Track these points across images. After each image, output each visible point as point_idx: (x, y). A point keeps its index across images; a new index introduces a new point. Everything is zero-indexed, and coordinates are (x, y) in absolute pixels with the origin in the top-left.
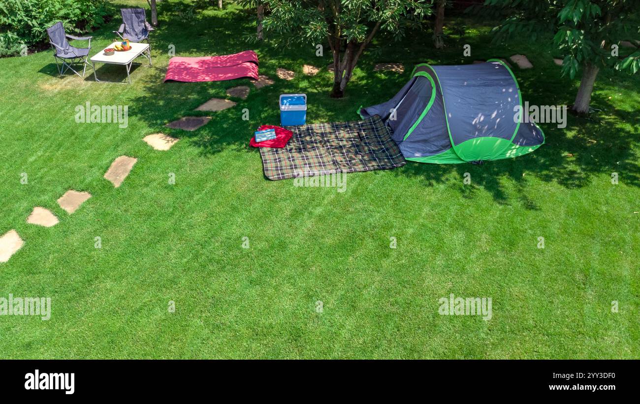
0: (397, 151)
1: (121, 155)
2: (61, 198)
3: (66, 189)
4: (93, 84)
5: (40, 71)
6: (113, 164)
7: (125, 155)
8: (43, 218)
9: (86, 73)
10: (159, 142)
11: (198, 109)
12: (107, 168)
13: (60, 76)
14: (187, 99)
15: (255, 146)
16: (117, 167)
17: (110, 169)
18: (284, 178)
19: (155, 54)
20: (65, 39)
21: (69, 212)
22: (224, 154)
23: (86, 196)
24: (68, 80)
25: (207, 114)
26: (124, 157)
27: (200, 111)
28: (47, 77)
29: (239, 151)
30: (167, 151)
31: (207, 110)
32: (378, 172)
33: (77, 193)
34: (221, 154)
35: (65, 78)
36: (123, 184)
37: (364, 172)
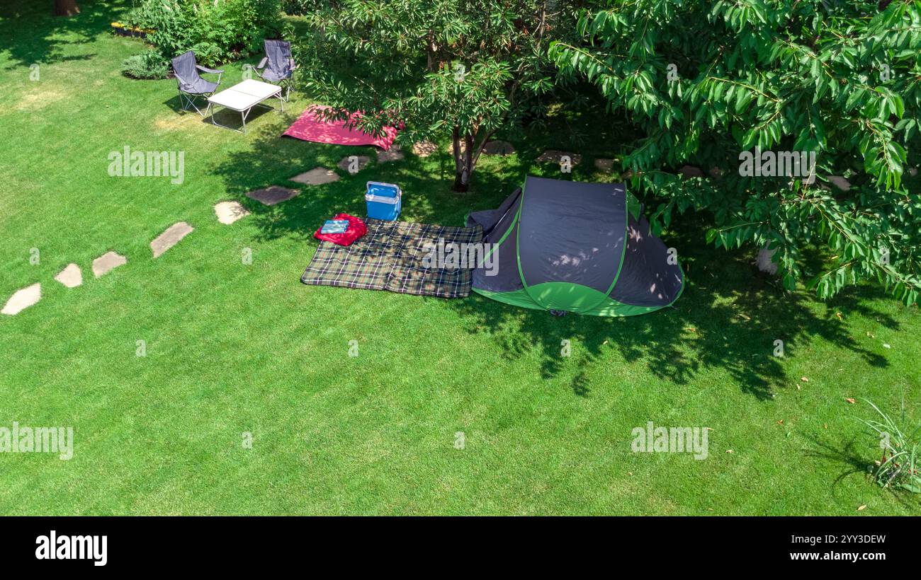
0: (468, 278)
1: (180, 221)
2: (99, 259)
3: (108, 250)
4: (208, 127)
5: (165, 103)
6: (169, 230)
7: (185, 221)
8: (71, 277)
9: (207, 113)
10: (227, 212)
11: (292, 179)
12: (159, 234)
13: (181, 112)
14: (290, 163)
15: (318, 239)
16: (170, 234)
17: (162, 235)
18: (320, 284)
19: (296, 98)
20: (194, 70)
21: (96, 275)
22: (280, 241)
23: (122, 260)
24: (187, 119)
25: (298, 186)
26: (184, 224)
27: (293, 182)
28: (170, 111)
29: (297, 240)
30: (229, 225)
31: (302, 181)
32: (428, 299)
33: (117, 256)
34: (279, 240)
35: (185, 115)
36: (163, 255)
37: (415, 295)
